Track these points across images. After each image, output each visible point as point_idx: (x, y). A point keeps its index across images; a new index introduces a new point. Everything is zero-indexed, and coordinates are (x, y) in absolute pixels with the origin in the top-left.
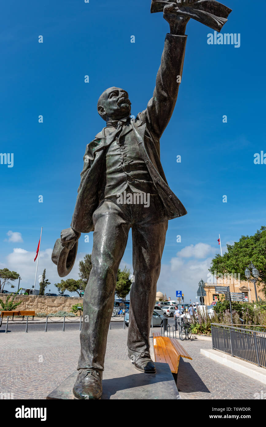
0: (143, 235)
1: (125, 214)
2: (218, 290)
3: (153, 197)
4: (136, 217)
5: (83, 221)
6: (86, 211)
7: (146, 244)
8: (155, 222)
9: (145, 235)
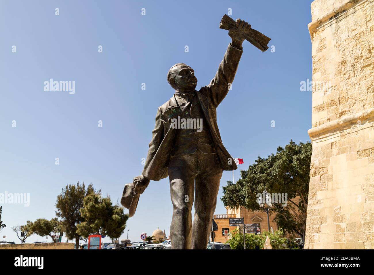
0: (206, 183)
1: (194, 168)
2: (232, 223)
3: (214, 155)
4: (200, 170)
5: (158, 172)
6: (161, 164)
7: (208, 190)
8: (214, 174)
9: (207, 183)
